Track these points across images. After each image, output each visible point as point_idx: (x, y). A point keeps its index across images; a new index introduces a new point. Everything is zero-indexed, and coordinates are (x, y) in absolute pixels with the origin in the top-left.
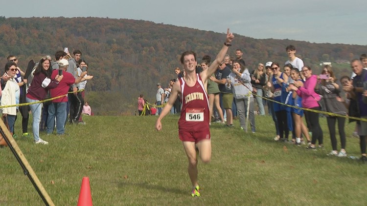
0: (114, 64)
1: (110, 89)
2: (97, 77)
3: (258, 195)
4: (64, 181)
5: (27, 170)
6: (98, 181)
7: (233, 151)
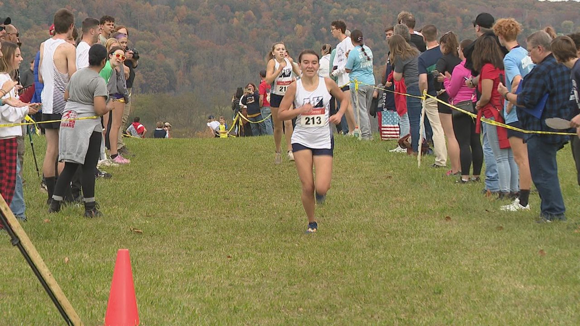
0: (181, 43)
1: (174, 89)
2: (151, 67)
3: (436, 278)
4: (86, 256)
5: (17, 237)
6: (148, 257)
7: (394, 199)
